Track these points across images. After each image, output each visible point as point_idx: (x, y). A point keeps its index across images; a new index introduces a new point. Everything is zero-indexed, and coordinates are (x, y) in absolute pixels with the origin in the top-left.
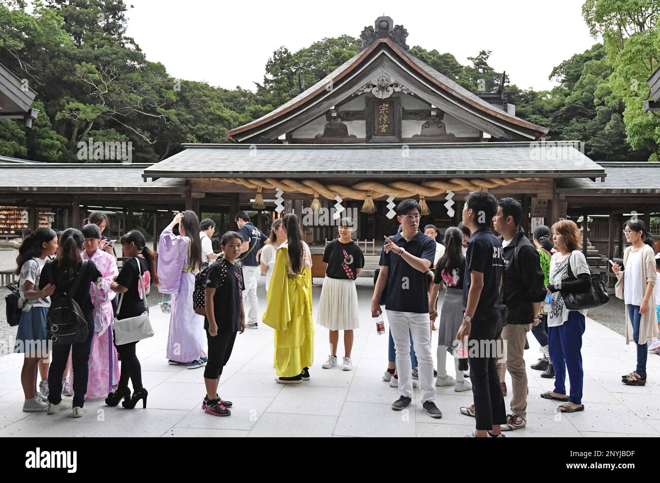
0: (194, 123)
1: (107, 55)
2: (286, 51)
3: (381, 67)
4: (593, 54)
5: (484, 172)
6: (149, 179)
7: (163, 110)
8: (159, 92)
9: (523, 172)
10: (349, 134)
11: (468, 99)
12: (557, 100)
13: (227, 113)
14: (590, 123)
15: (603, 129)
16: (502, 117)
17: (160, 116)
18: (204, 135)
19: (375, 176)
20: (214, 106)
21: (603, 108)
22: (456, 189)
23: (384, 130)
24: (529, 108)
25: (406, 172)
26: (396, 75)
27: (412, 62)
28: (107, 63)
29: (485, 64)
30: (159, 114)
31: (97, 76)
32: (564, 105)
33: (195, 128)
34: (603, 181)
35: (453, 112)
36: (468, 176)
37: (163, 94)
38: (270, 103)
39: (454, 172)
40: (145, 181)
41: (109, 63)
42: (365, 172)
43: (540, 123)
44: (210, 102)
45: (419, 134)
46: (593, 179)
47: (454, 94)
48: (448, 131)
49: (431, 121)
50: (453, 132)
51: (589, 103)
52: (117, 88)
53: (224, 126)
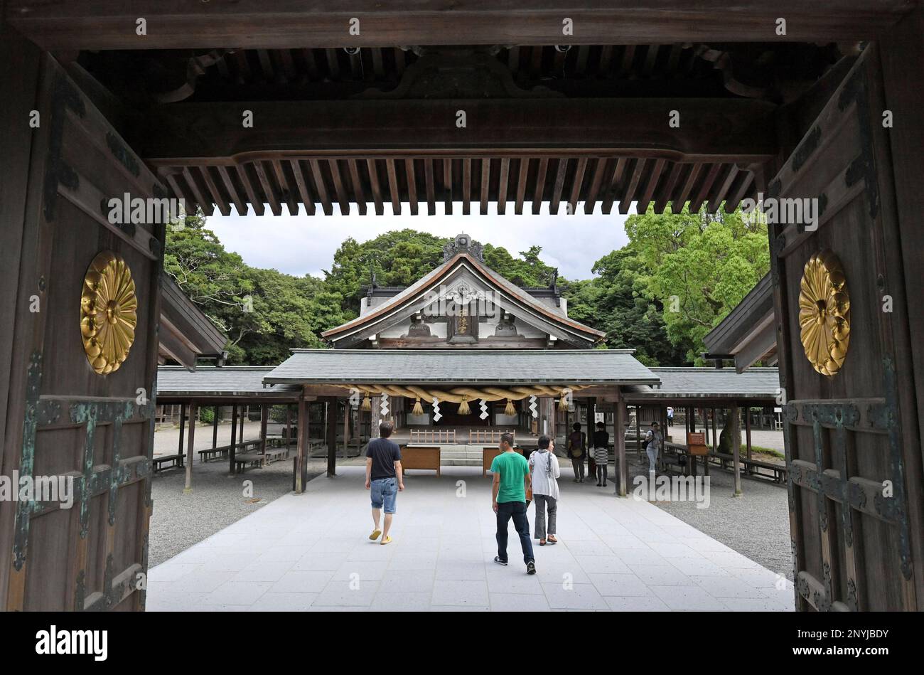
0: (268, 311)
1: (188, 247)
2: (354, 242)
3: (461, 278)
4: (629, 251)
5: (563, 380)
6: (268, 386)
7: (239, 298)
8: (236, 283)
9: (594, 380)
10: (432, 334)
11: (537, 307)
12: (599, 291)
13: (300, 302)
14: (630, 312)
15: (641, 318)
16: (566, 323)
17: (235, 305)
18: (277, 322)
19: (471, 383)
20: (289, 296)
21: (640, 300)
22: (538, 394)
23: (462, 332)
24: (576, 298)
25: (497, 380)
26: (474, 284)
27: (487, 274)
28: (186, 255)
29: (536, 259)
30: (235, 302)
31: (178, 268)
32: (606, 296)
33: (269, 316)
34: (659, 388)
35: (525, 318)
36: (549, 383)
37: (240, 284)
38: (339, 291)
39: (538, 380)
40: (265, 387)
41: (189, 255)
42: (462, 380)
43: (585, 312)
44: (284, 291)
45: (494, 335)
46: (651, 386)
47: (525, 302)
48: (519, 333)
49: (504, 324)
50: (523, 333)
51: (627, 295)
52: (197, 278)
53: (297, 313)
